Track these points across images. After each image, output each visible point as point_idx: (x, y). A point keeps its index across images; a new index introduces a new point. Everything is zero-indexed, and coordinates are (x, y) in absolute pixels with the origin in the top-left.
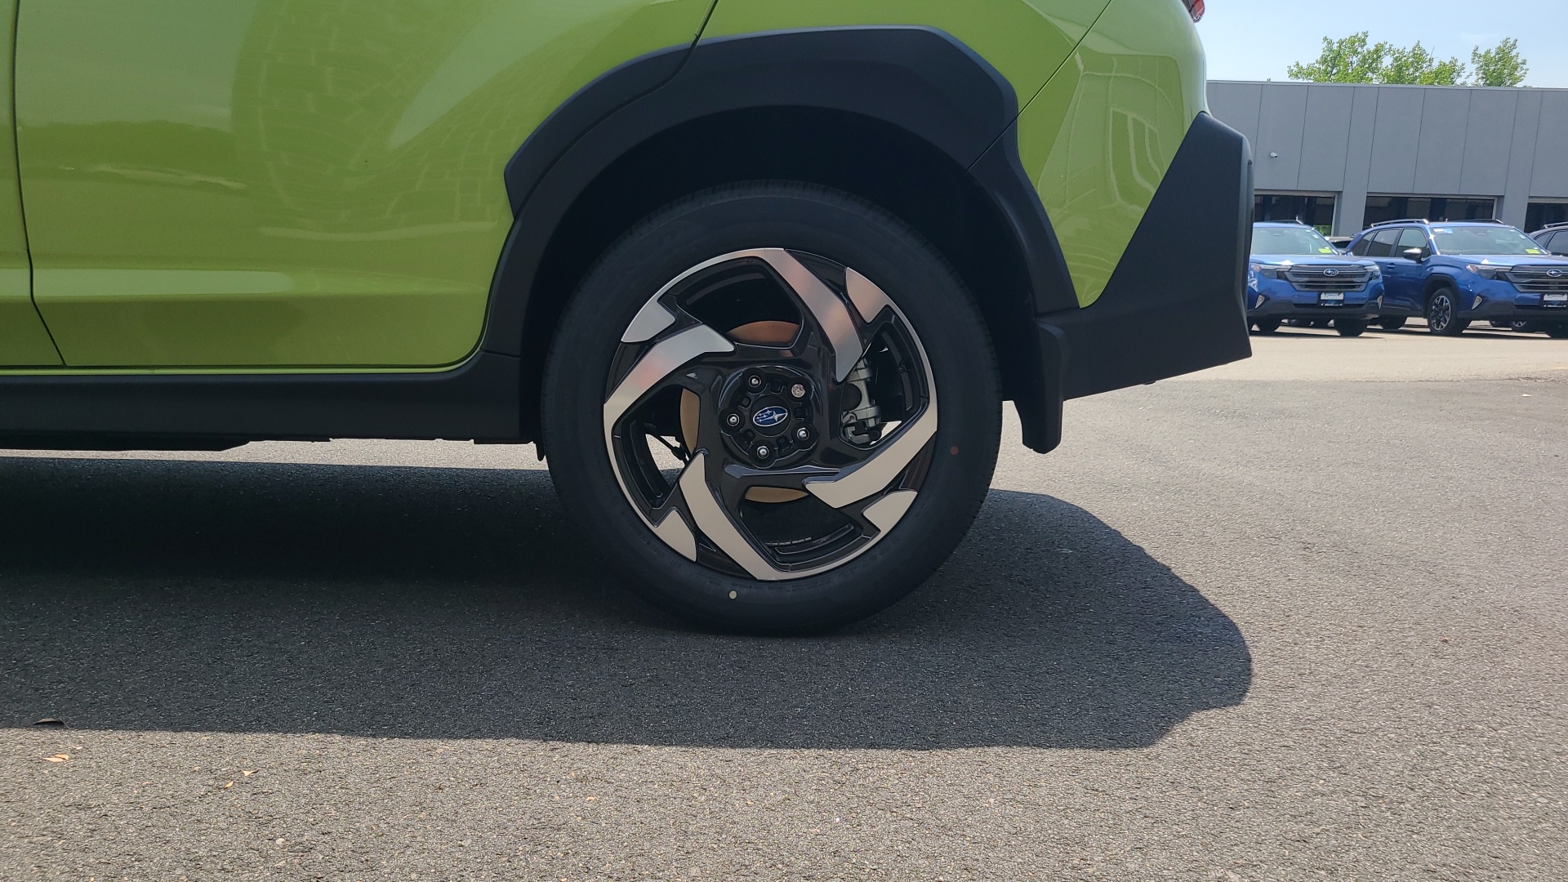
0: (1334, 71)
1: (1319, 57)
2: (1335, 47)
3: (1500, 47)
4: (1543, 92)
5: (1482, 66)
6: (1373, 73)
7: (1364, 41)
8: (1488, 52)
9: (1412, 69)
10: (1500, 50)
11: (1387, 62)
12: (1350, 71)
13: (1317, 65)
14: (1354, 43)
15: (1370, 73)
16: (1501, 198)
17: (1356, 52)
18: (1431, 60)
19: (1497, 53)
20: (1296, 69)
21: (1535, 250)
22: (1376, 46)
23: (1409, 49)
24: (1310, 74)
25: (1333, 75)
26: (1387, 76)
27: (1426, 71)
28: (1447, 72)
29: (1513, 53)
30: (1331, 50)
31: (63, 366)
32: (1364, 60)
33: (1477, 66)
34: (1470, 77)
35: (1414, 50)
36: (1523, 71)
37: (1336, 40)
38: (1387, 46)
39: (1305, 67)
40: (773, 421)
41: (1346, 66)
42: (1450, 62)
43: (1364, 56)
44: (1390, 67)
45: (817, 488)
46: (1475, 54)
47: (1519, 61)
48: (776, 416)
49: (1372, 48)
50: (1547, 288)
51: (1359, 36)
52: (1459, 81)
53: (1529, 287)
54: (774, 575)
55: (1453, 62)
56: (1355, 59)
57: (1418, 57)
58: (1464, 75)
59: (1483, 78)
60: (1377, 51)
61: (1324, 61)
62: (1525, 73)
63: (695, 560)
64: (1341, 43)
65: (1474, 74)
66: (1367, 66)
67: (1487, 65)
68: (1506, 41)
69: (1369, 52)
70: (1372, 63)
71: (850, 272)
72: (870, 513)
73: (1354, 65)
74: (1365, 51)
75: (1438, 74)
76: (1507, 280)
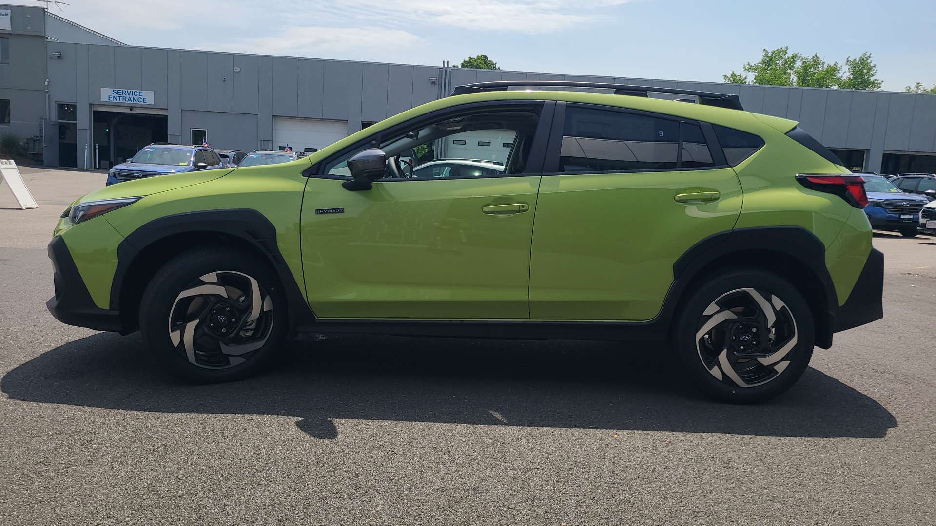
0: (769, 68)
1: (761, 61)
2: (770, 54)
3: (861, 57)
4: (891, 93)
5: (851, 67)
6: (791, 69)
7: (786, 51)
8: (855, 60)
9: (812, 69)
10: (862, 59)
11: (798, 64)
12: (778, 68)
13: (760, 65)
14: (780, 52)
15: (789, 70)
16: (868, 150)
17: (781, 58)
18: (824, 63)
19: (860, 61)
20: (748, 66)
21: (895, 190)
22: (793, 55)
23: (811, 57)
24: (756, 69)
25: (769, 70)
26: (799, 72)
27: (820, 69)
28: (832, 71)
29: (869, 61)
30: (767, 56)
31: (530, 319)
32: (786, 63)
33: (849, 67)
34: (845, 74)
35: (813, 57)
36: (874, 71)
37: (770, 51)
38: (799, 55)
39: (753, 65)
40: (746, 339)
41: (776, 65)
42: (834, 65)
43: (786, 60)
44: (800, 67)
45: (761, 360)
46: (848, 60)
47: (872, 65)
48: (747, 337)
49: (790, 56)
50: (902, 212)
51: (783, 49)
52: (838, 76)
53: (893, 211)
54: (746, 386)
55: (836, 66)
56: (781, 61)
57: (816, 62)
58: (841, 72)
59: (852, 74)
60: (793, 57)
61: (763, 62)
62: (876, 72)
63: (721, 380)
64: (773, 52)
65: (847, 72)
66: (788, 65)
67: (854, 67)
68: (865, 54)
69: (789, 58)
70: (790, 64)
71: (773, 296)
72: (776, 367)
73: (780, 65)
74: (787, 58)
75: (827, 72)
76: (882, 207)
